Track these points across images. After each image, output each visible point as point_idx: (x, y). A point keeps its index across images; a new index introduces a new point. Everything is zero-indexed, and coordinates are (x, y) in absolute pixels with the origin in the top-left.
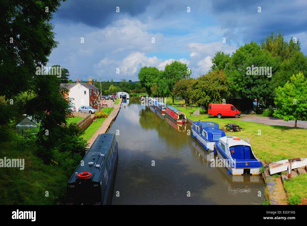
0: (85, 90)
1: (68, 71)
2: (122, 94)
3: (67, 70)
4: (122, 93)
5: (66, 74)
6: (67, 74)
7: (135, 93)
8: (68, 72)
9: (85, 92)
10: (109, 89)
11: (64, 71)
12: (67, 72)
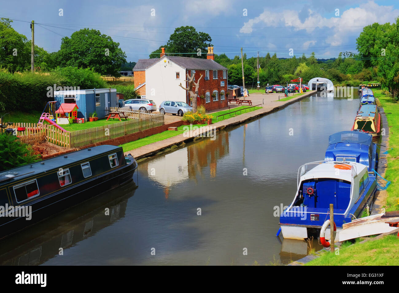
0: (178, 71)
1: (209, 37)
2: (318, 83)
3: (207, 35)
4: (318, 80)
5: (205, 43)
6: (208, 43)
7: (361, 79)
8: (209, 39)
9: (178, 74)
10: (296, 72)
11: (201, 37)
12: (206, 39)
